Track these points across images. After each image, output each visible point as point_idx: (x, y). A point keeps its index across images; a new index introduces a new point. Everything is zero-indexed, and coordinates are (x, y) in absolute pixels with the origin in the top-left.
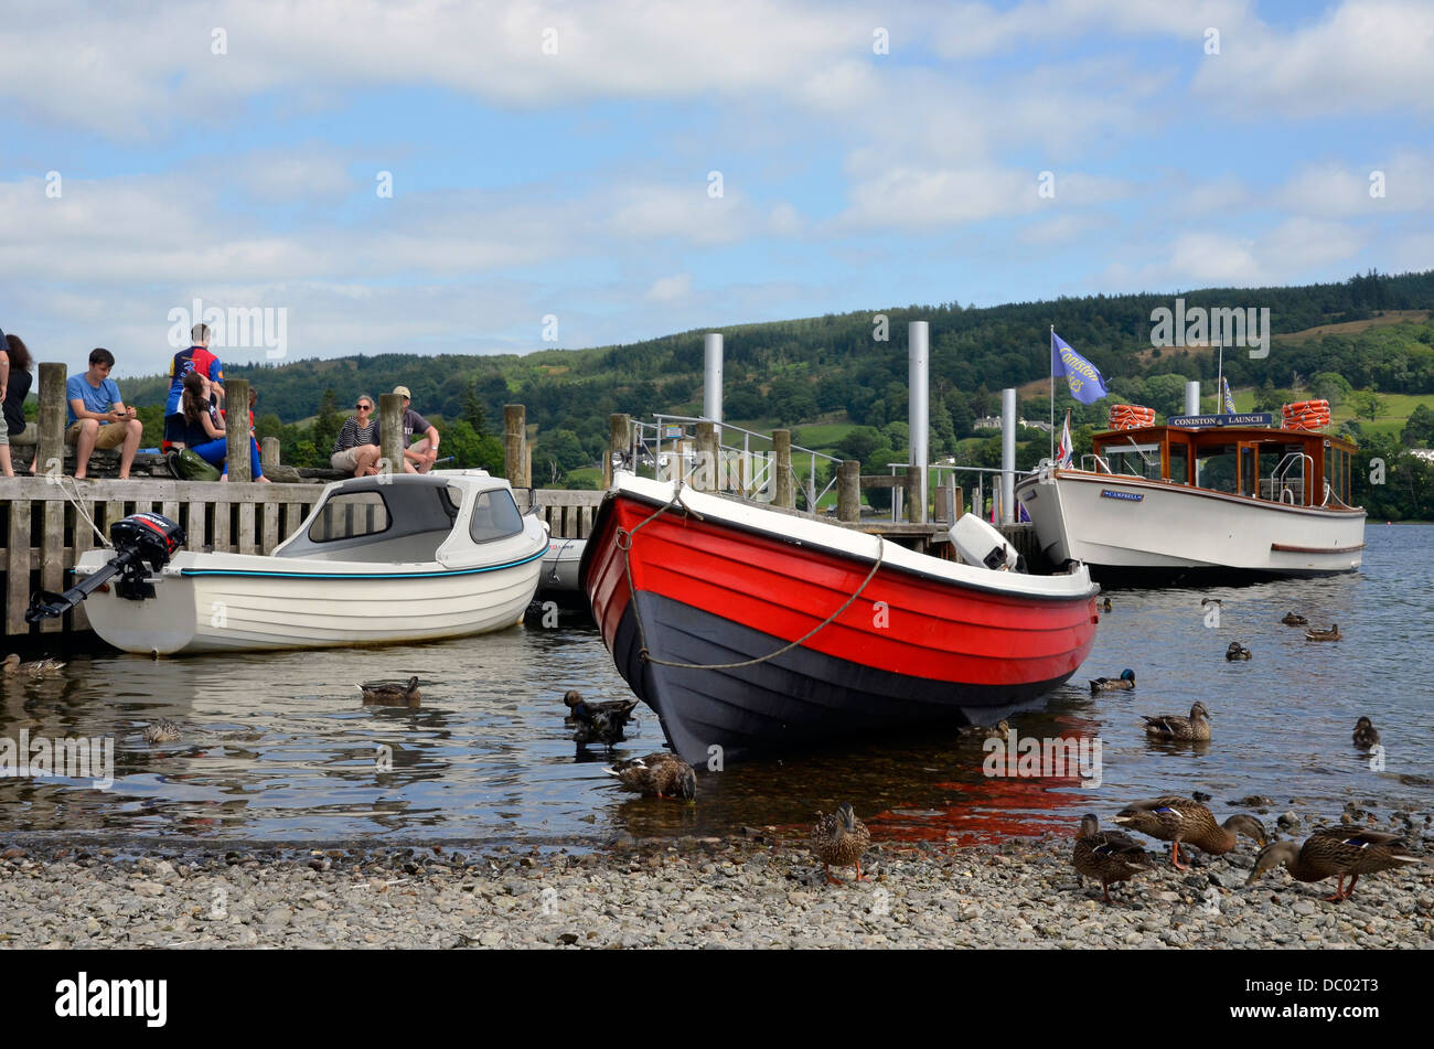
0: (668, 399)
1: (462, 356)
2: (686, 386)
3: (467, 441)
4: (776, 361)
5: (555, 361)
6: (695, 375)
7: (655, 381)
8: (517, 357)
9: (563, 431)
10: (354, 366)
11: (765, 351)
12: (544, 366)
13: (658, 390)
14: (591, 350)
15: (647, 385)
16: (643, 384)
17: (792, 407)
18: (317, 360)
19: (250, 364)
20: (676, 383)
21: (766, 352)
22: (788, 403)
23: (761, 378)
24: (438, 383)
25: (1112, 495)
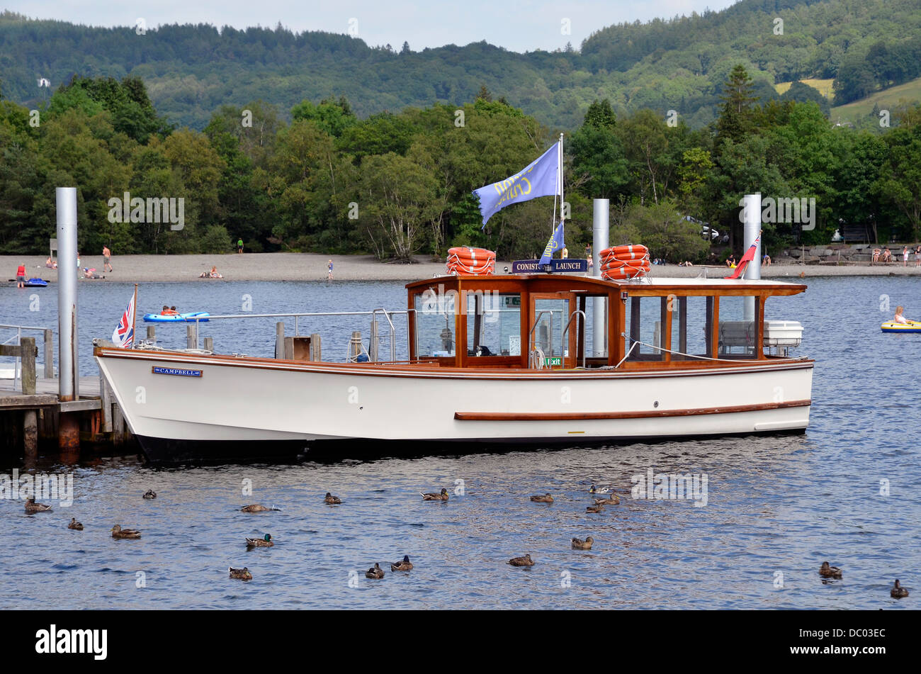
25: (163, 372)
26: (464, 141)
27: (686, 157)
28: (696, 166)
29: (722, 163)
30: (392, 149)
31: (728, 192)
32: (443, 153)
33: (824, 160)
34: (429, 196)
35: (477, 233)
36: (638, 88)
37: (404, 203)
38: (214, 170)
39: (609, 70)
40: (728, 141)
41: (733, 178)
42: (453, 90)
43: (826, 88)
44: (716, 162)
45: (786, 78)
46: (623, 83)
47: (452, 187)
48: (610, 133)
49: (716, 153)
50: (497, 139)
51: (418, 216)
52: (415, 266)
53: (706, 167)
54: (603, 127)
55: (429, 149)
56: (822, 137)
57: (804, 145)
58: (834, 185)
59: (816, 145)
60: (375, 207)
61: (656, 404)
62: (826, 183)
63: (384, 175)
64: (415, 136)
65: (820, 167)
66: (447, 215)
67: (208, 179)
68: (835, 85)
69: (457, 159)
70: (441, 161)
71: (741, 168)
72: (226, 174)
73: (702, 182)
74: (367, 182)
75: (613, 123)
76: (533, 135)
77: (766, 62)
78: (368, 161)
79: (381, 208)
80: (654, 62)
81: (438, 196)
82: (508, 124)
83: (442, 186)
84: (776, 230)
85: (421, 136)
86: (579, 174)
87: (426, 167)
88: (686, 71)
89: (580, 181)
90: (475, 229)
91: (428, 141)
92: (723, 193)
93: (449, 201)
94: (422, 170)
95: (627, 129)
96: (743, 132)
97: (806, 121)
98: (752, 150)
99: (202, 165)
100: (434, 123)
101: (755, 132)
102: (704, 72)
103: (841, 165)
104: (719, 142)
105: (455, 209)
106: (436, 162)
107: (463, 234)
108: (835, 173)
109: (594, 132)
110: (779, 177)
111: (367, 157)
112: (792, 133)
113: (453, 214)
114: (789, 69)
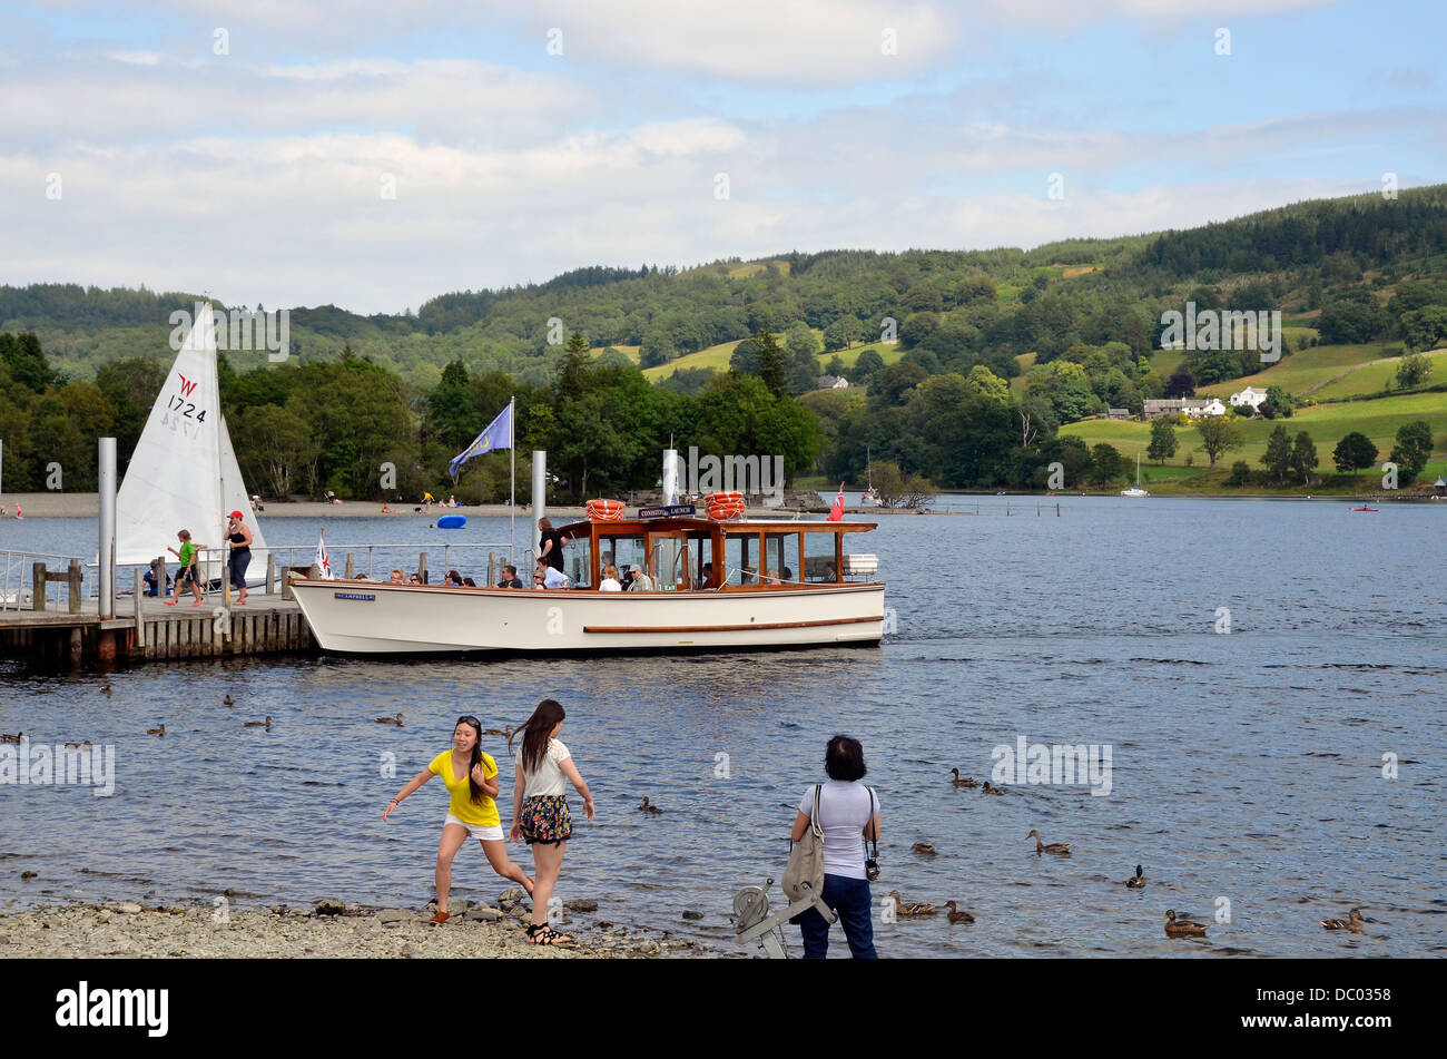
2: (1265, 294)
3: (757, 404)
4: (1413, 250)
5: (1072, 258)
7: (1221, 285)
8: (1021, 251)
9: (1066, 364)
10: (785, 268)
11: (1397, 235)
12: (1056, 266)
17: (1424, 324)
18: (737, 261)
19: (645, 268)
21: (1400, 237)
22: (1419, 318)
23: (1386, 277)
24: (900, 292)
25: (343, 597)
26: (336, 394)
27: (532, 411)
28: (540, 420)
29: (563, 418)
30: (272, 400)
31: (568, 443)
32: (317, 405)
33: (649, 417)
34: (305, 442)
35: (348, 476)
36: (470, 349)
37: (282, 449)
38: (107, 417)
39: (444, 333)
40: (568, 399)
41: (573, 431)
42: (304, 347)
43: (633, 355)
44: (557, 416)
45: (599, 344)
46: (457, 344)
47: (326, 435)
48: (466, 390)
49: (558, 410)
50: (364, 393)
51: (296, 460)
52: (293, 504)
53: (548, 421)
54: (458, 384)
55: (305, 401)
56: (647, 397)
57: (632, 404)
58: (657, 439)
59: (642, 404)
60: (256, 453)
61: (752, 619)
62: (651, 437)
63: (263, 425)
64: (291, 390)
65: (646, 423)
66: (321, 460)
67: (102, 425)
68: (640, 351)
69: (330, 411)
70: (316, 412)
71: (579, 423)
72: (117, 421)
73: (546, 434)
74: (249, 430)
75: (467, 381)
76: (398, 390)
77: (582, 330)
78: (250, 412)
79: (261, 453)
80: (484, 327)
81: (313, 441)
82: (374, 380)
83: (317, 434)
84: (609, 477)
85: (298, 390)
86: (439, 425)
87: (301, 416)
88: (512, 335)
89: (440, 431)
90: (345, 472)
91: (304, 394)
92: (564, 443)
93: (323, 447)
94: (297, 419)
95: (480, 387)
96: (581, 392)
97: (633, 383)
98: (588, 406)
99: (94, 413)
100: (310, 379)
101: (590, 391)
102: (528, 337)
103: (664, 421)
104: (560, 400)
105: (329, 454)
106: (311, 412)
107: (335, 477)
108: (658, 428)
109: (451, 390)
110: (612, 432)
111: (248, 408)
112: (622, 394)
113: (327, 459)
114: (602, 336)
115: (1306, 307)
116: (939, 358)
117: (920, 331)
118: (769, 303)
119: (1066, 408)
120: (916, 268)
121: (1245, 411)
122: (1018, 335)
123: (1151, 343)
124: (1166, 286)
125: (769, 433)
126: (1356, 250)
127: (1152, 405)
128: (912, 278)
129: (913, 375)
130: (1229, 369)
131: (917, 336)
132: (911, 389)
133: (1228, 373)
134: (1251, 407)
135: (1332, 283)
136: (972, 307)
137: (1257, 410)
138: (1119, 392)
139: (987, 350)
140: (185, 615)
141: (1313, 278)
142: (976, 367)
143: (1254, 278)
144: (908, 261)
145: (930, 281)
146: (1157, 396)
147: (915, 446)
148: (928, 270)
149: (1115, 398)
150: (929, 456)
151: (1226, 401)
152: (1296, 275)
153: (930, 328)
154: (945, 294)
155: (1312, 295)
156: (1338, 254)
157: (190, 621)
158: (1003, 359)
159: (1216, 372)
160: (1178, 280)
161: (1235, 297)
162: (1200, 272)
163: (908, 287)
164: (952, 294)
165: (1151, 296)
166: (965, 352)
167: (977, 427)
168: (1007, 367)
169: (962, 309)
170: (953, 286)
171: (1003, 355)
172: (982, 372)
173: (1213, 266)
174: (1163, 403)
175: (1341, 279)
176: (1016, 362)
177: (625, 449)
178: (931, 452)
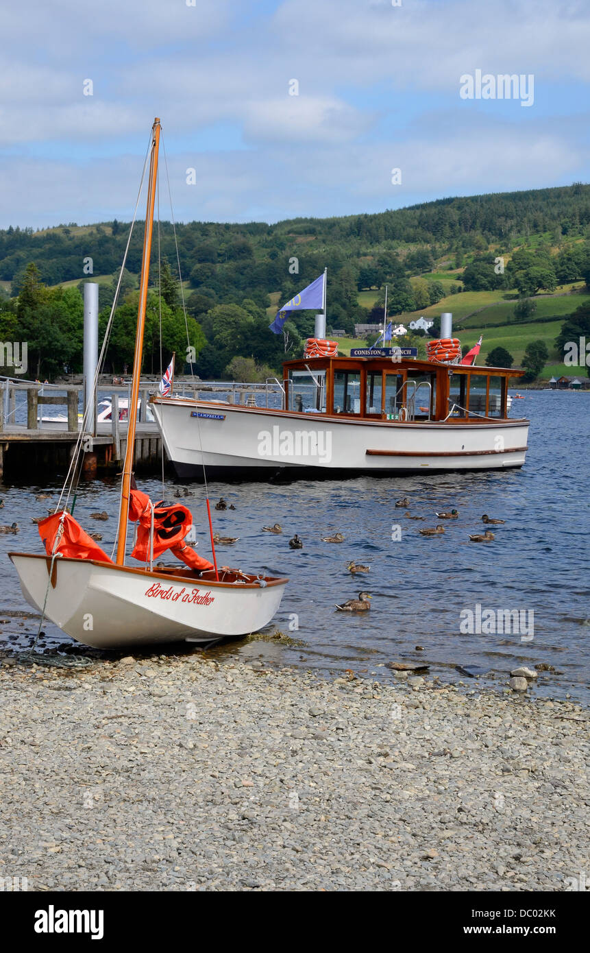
0: (410, 268)
1: (212, 224)
2: (427, 258)
4: (519, 231)
5: (302, 230)
6: (437, 245)
7: (399, 250)
8: (268, 225)
10: (109, 231)
11: (509, 221)
12: (291, 235)
13: (400, 260)
14: (339, 218)
15: (389, 255)
16: (385, 254)
17: (530, 279)
18: (75, 225)
19: (11, 229)
20: (418, 253)
21: (511, 223)
22: (527, 275)
23: (503, 248)
24: (188, 250)
25: (201, 416)
28: (8, 324)
29: (24, 322)
40: (27, 309)
41: (31, 331)
44: (20, 321)
49: (20, 316)
53: (14, 324)
57: (72, 313)
84: (58, 364)
92: (25, 339)
96: (36, 304)
97: (73, 299)
98: (42, 314)
101: (42, 303)
104: (21, 309)
110: (59, 332)
112: (65, 305)
115: (453, 266)
116: (217, 294)
117: (203, 276)
118: (100, 254)
119: (305, 329)
120: (198, 234)
121: (420, 332)
122: (269, 280)
123: (357, 288)
124: (363, 250)
125: (168, 336)
126: (483, 230)
127: (360, 328)
128: (196, 241)
129: (205, 305)
130: (408, 305)
131: (201, 279)
132: (204, 314)
133: (407, 308)
134: (423, 330)
135: (469, 252)
136: (238, 261)
137: (427, 332)
138: (339, 318)
139: (248, 289)
140: (146, 435)
141: (457, 248)
142: (245, 300)
143: (419, 247)
144: (193, 229)
145: (208, 243)
146: (363, 322)
147: (211, 351)
148: (207, 235)
149: (336, 322)
150: (221, 359)
151: (406, 326)
152: (446, 246)
153: (210, 274)
154: (219, 251)
155: (458, 259)
156: (473, 233)
157: (150, 439)
158: (260, 296)
159: (399, 307)
160: (371, 246)
161: (408, 258)
162: (384, 242)
163: (194, 247)
164: (223, 252)
165: (355, 256)
166: (234, 290)
167: (254, 340)
168: (263, 301)
169: (231, 262)
170: (223, 246)
171: (260, 293)
172: (250, 304)
173: (393, 238)
174: (367, 326)
175: (475, 249)
176: (268, 298)
177: (68, 344)
178: (222, 356)
